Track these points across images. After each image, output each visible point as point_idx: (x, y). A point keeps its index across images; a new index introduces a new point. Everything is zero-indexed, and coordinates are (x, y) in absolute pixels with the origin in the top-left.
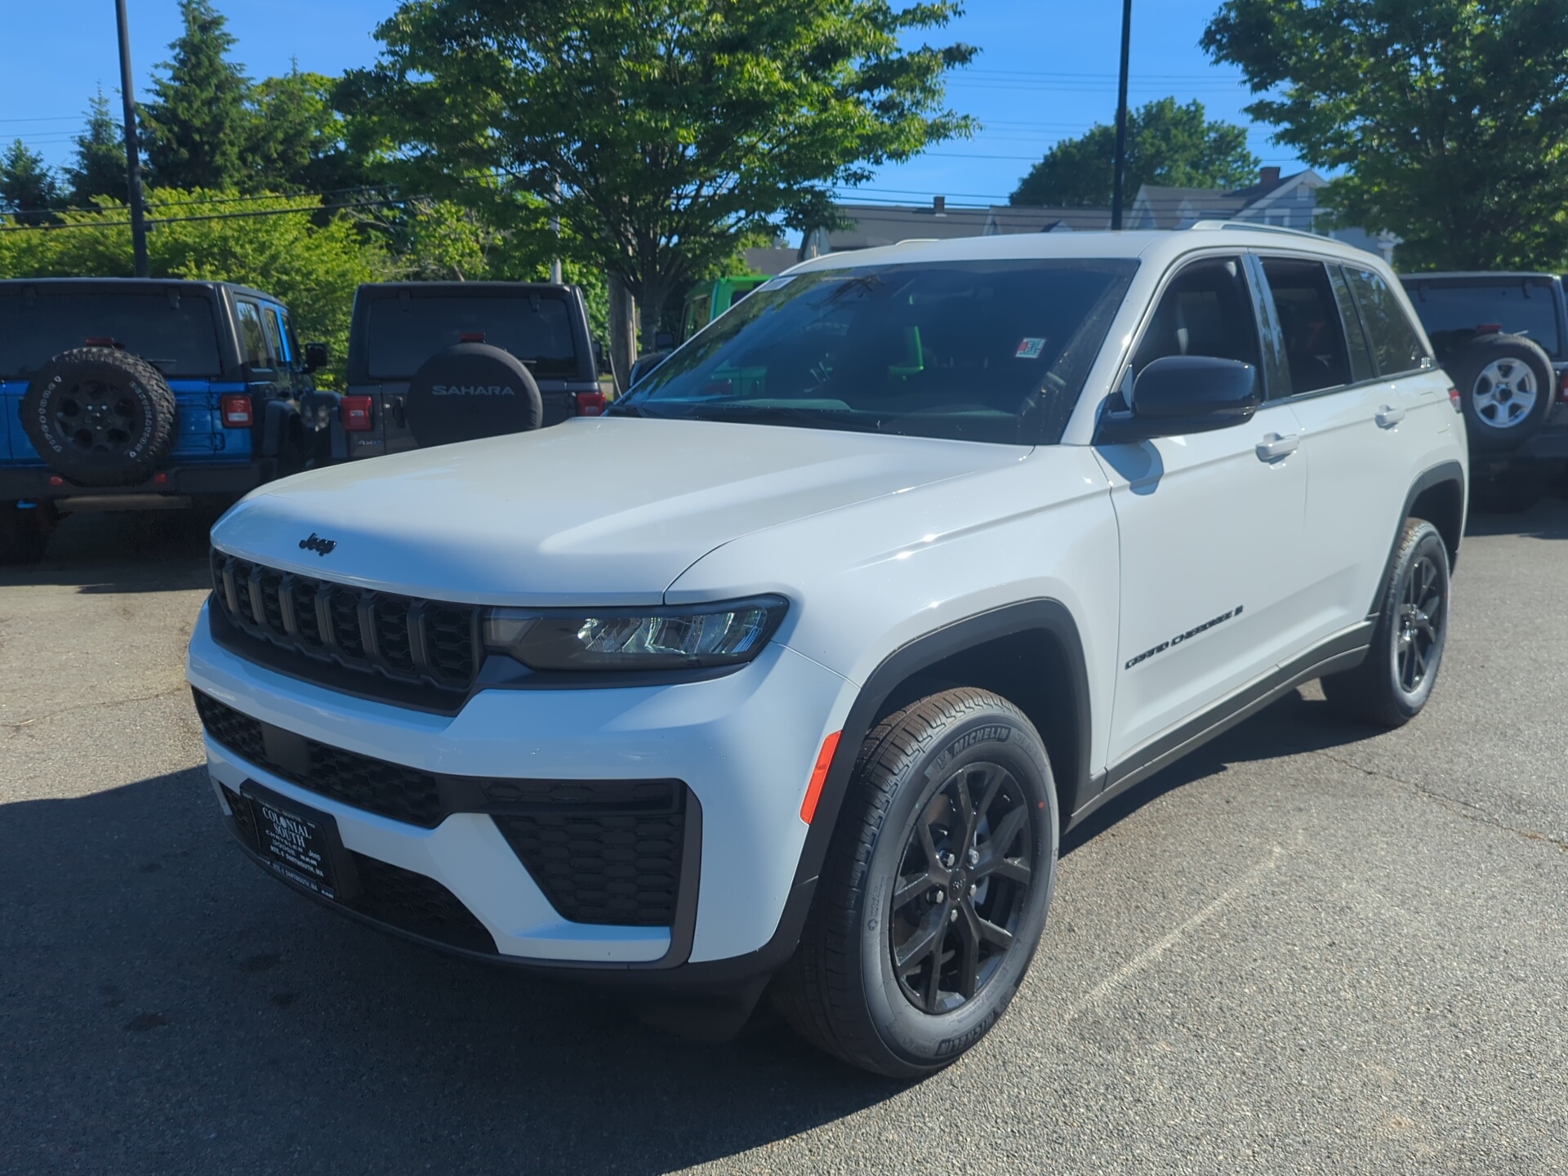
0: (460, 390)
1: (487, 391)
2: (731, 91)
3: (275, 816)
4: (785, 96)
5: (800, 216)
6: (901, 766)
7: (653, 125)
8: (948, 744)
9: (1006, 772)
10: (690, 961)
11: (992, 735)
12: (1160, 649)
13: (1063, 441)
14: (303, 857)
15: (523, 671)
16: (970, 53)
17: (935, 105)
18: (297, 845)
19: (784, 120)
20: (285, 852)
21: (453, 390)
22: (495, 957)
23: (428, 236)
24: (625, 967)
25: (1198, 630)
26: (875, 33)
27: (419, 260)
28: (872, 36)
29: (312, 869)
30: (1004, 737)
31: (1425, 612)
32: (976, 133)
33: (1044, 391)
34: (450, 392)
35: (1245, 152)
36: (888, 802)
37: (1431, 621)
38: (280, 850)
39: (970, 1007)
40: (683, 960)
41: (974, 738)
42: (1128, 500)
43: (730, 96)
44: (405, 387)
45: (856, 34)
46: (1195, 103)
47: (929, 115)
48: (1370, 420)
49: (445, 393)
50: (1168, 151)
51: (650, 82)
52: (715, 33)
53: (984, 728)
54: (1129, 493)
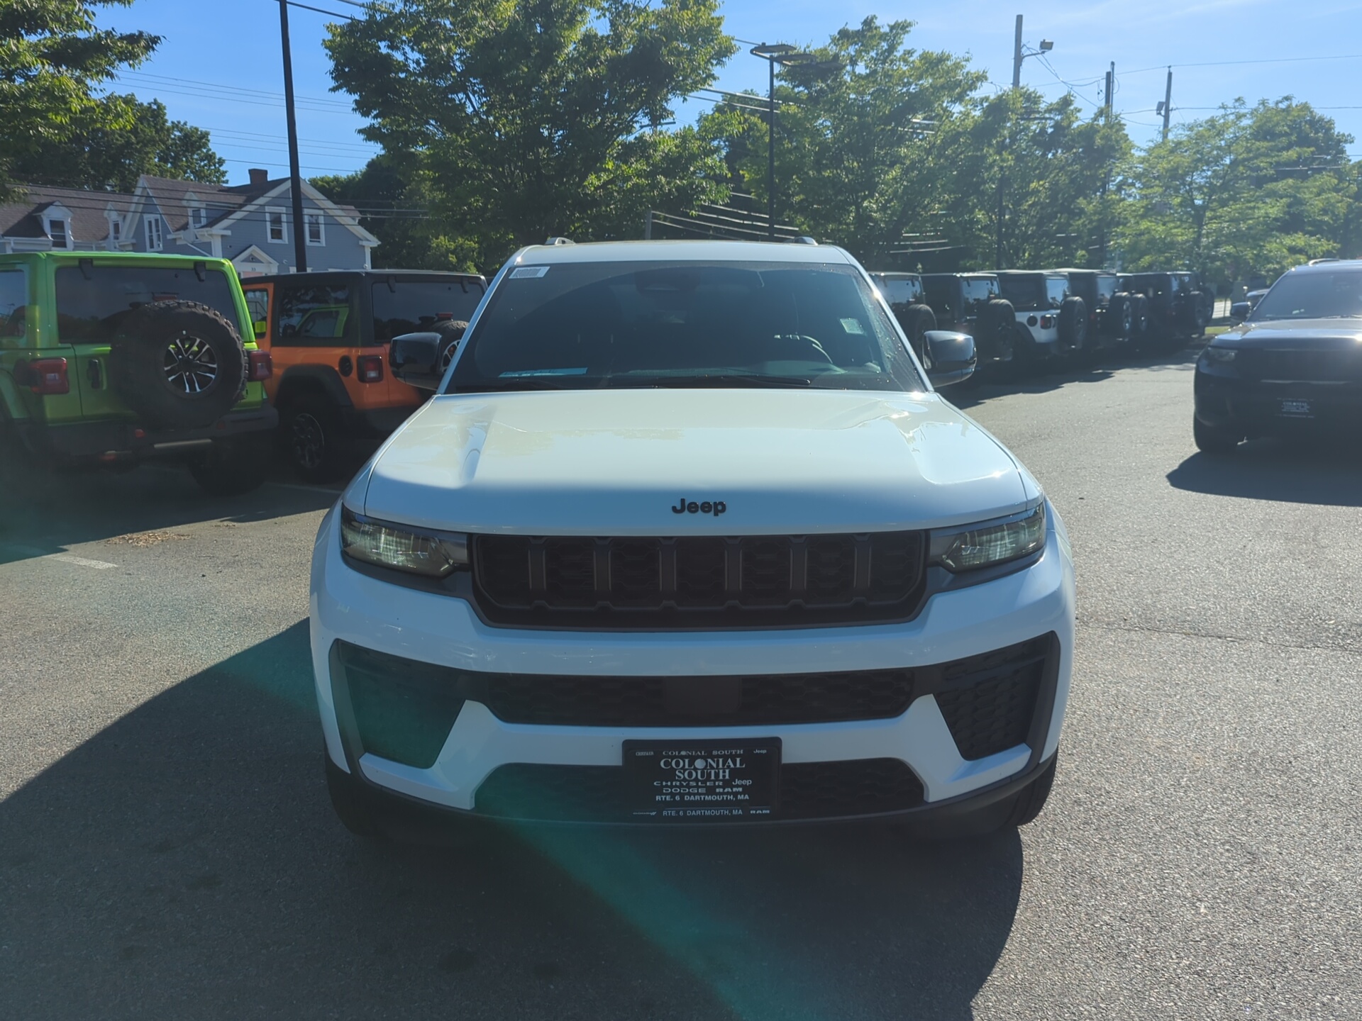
10: (1041, 762)
13: (928, 388)
24: (1009, 780)
35: (210, 152)
40: (1037, 763)
46: (155, 102)
50: (138, 143)
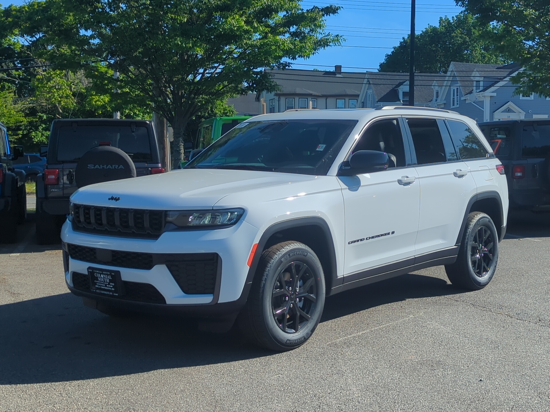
0: (100, 167)
1: (112, 167)
2: (221, 30)
3: (99, 275)
4: (247, 32)
5: (255, 86)
6: (275, 257)
7: (184, 46)
8: (288, 253)
9: (307, 266)
10: (218, 302)
11: (302, 254)
12: (361, 240)
13: (327, 174)
14: (108, 286)
15: (176, 227)
16: (337, 9)
17: (321, 31)
18: (106, 282)
19: (246, 43)
20: (101, 286)
21: (97, 166)
22: (165, 305)
23: (42, 87)
24: (201, 305)
25: (376, 236)
26: (289, 3)
27: (37, 100)
28: (288, 4)
29: (110, 289)
30: (306, 255)
31: (487, 248)
32: (343, 43)
33: (323, 160)
34: (96, 167)
36: (271, 266)
37: (490, 251)
38: (99, 286)
39: (296, 334)
40: (216, 302)
41: (296, 253)
42: (347, 193)
43: (221, 32)
44: (75, 165)
45: (280, 3)
47: (318, 36)
48: (451, 174)
49: (93, 168)
50: (470, 41)
51: (181, 24)
52: (214, 3)
53: (299, 251)
54: (348, 190)
